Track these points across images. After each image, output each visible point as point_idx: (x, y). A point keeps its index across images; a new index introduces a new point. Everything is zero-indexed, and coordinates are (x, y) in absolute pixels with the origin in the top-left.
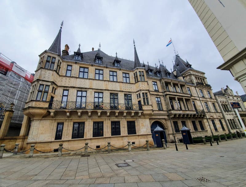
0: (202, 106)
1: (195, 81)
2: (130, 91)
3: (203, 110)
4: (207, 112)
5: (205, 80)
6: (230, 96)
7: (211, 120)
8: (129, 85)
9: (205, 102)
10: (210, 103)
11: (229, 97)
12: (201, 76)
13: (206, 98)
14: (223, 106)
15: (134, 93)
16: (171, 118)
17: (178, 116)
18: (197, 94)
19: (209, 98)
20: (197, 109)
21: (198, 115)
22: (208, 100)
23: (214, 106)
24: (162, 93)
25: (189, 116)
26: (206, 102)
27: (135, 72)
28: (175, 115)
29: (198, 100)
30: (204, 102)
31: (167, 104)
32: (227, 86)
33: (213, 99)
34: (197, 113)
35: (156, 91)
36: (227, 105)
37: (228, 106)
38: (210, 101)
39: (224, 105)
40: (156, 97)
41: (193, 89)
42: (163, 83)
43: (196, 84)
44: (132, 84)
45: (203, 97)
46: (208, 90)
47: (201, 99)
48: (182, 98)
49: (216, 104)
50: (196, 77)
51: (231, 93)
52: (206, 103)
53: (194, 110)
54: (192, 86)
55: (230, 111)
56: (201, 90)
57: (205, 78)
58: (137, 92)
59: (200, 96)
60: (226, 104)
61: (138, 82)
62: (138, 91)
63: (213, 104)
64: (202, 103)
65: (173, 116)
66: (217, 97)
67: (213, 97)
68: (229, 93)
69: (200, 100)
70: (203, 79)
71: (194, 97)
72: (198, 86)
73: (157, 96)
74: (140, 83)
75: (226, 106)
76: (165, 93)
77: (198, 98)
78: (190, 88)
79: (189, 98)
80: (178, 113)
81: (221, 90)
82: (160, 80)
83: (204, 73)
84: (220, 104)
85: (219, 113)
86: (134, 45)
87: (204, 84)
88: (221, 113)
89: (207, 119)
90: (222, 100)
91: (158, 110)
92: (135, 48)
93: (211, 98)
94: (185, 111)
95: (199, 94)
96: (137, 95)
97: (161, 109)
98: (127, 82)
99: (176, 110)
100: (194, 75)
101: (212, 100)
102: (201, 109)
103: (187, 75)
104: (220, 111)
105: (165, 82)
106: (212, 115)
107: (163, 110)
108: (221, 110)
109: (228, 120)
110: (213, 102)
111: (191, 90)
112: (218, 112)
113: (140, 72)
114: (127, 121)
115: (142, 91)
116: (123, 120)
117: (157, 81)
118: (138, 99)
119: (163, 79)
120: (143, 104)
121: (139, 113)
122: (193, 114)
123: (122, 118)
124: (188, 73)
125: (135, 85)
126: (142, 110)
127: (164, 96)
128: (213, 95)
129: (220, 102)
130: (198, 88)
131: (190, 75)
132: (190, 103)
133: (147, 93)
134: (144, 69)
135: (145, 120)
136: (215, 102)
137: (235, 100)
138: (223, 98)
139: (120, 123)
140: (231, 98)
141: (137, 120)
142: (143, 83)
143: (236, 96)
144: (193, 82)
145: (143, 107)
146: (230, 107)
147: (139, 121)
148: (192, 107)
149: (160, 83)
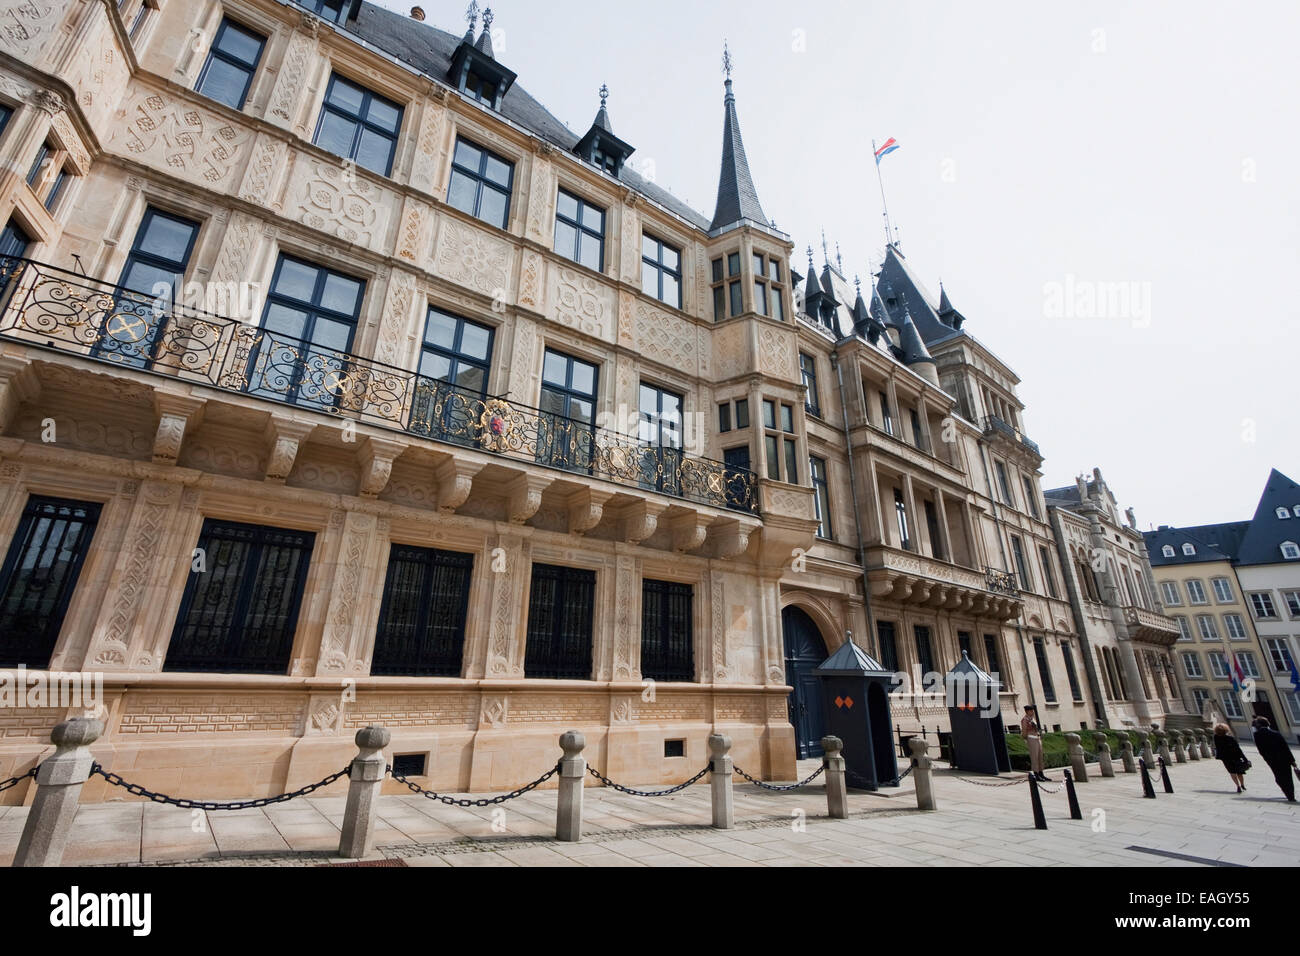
0: (1002, 552)
1: (980, 410)
2: (678, 366)
3: (1012, 575)
4: (1019, 592)
5: (1018, 414)
6: (1109, 525)
7: (1031, 638)
8: (678, 326)
9: (1013, 536)
10: (1030, 542)
11: (1102, 529)
12: (1003, 391)
13: (1018, 515)
14: (1080, 569)
15: (705, 392)
16: (874, 597)
17: (909, 590)
18: (987, 481)
19: (1030, 515)
21: (991, 603)
22: (1026, 525)
23: (1047, 565)
24: (842, 431)
25: (958, 601)
26: (1016, 533)
27: (723, 247)
28: (900, 580)
29: (987, 517)
30: (1009, 532)
31: (859, 510)
32: (1096, 472)
33: (1044, 526)
34: (990, 587)
38: (1034, 536)
39: (1084, 568)
41: (969, 448)
42: (849, 373)
43: (981, 427)
44: (698, 322)
45: (1008, 505)
46: (1026, 470)
47: (999, 512)
48: (934, 489)
49: (1055, 557)
50: (985, 389)
51: (1109, 508)
52: (1018, 539)
54: (968, 432)
55: (1107, 603)
56: (1001, 465)
57: (1017, 402)
58: (721, 384)
59: (995, 497)
61: (742, 314)
62: (736, 381)
63: (1043, 550)
64: (1003, 540)
65: (890, 585)
66: (1059, 516)
67: (1045, 520)
68: (1105, 508)
69: (995, 521)
70: (1012, 409)
71: (974, 493)
72: (989, 439)
74: (755, 324)
75: (1089, 572)
76: (857, 439)
77: (988, 507)
78: (959, 442)
80: (910, 570)
81: (1075, 483)
82: (834, 354)
83: (1014, 380)
84: (1070, 557)
85: (1060, 607)
86: (728, 83)
87: (1018, 437)
88: (1071, 605)
89: (1017, 629)
90: (1077, 537)
92: (729, 101)
93: (1035, 517)
96: (724, 407)
100: (977, 373)
101: (1040, 531)
104: (1064, 598)
105: (865, 370)
106: (1036, 611)
107: (832, 542)
108: (1072, 593)
109: (1097, 648)
110: (1042, 539)
111: (962, 454)
112: (1057, 600)
113: (758, 260)
114: (644, 580)
115: (765, 382)
116: (618, 568)
117: (818, 351)
118: (722, 431)
119: (855, 346)
120: (765, 474)
121: (738, 533)
122: (976, 593)
123: (614, 546)
124: (953, 354)
125: (717, 337)
126: (759, 513)
127: (850, 453)
128: (1042, 503)
129: (1071, 545)
130: (988, 447)
131: (962, 370)
132: (961, 526)
133: (794, 403)
134: (783, 244)
135: (758, 585)
136: (1049, 542)
137: (1122, 553)
138: (1081, 529)
139: (598, 583)
140: (1110, 535)
141: (712, 582)
142: (776, 338)
143: (1125, 531)
144: (972, 415)
145: (764, 491)
146: (1105, 582)
147: (722, 589)
148: (966, 552)
149: (834, 368)
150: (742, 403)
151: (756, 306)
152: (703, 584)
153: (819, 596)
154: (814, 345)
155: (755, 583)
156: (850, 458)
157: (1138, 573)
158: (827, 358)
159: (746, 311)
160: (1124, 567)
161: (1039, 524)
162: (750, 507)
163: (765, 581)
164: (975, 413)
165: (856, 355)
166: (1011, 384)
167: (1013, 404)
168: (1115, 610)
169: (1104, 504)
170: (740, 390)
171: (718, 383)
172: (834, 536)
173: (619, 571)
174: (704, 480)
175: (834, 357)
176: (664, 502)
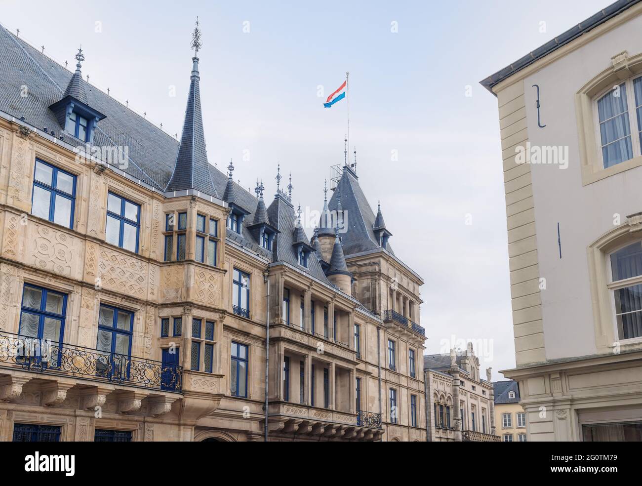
0: (380, 400)
1: (385, 303)
3: (380, 414)
4: (387, 424)
5: (416, 307)
6: (468, 379)
8: (133, 265)
9: (391, 389)
10: (404, 392)
11: (462, 382)
12: (407, 291)
13: (399, 375)
14: (438, 408)
15: (152, 310)
16: (272, 432)
17: (296, 427)
18: (379, 353)
19: (409, 375)
20: (363, 408)
21: (359, 432)
22: (404, 381)
23: (414, 405)
24: (264, 327)
25: (334, 431)
26: (394, 387)
27: (175, 206)
28: (290, 422)
29: (374, 377)
30: (389, 386)
31: (270, 378)
33: (419, 381)
34: (359, 422)
35: (238, 313)
36: (448, 408)
37: (452, 412)
38: (408, 388)
39: (441, 406)
40: (233, 342)
41: (369, 331)
42: (274, 286)
43: (383, 318)
44: (149, 260)
45: (392, 369)
46: (413, 345)
47: (383, 374)
48: (329, 364)
49: (421, 401)
50: (392, 289)
51: (472, 368)
52: (395, 391)
53: (354, 411)
54: (371, 322)
55: (452, 429)
56: (393, 342)
57: (418, 299)
58: (164, 306)
59: (383, 365)
60: (449, 403)
61: (182, 259)
62: (176, 304)
63: (414, 397)
64: (383, 391)
65: (282, 425)
66: (431, 375)
67: (420, 376)
68: (469, 369)
69: (379, 379)
70: (411, 303)
71: (366, 363)
72: (387, 325)
73: (241, 337)
74: (192, 268)
75: (445, 410)
76: (275, 333)
77: (374, 371)
78: (362, 328)
79: (350, 366)
80: (299, 415)
82: (267, 271)
83: (419, 282)
84: (433, 400)
85: (418, 431)
87: (410, 324)
88: (426, 430)
90: (441, 388)
91: (228, 394)
93: (413, 376)
94: (324, 414)
95: (382, 354)
96: (165, 320)
97: (242, 393)
98: (126, 246)
99: (296, 405)
101: (414, 385)
102: (375, 410)
103: (364, 269)
104: (423, 426)
105: (286, 283)
106: (398, 436)
107: (246, 399)
108: (428, 422)
110: (415, 390)
111: (362, 336)
112: (417, 428)
113: (201, 219)
114: (96, 430)
115: (195, 307)
116: (77, 424)
117: (254, 269)
118: (162, 336)
119: (281, 269)
120: (188, 366)
121: (165, 402)
122: (347, 427)
123: (75, 412)
124: (372, 264)
125: (165, 271)
126: (181, 391)
127: (268, 341)
128: (420, 366)
129: (435, 393)
130: (385, 331)
131: (377, 277)
132: (348, 385)
133: (216, 321)
134: (223, 209)
135: (179, 430)
136: (419, 392)
137: (474, 396)
138: (446, 383)
139: (62, 433)
140: (468, 385)
141: (146, 429)
142: (208, 277)
143: (481, 383)
144: (378, 308)
145: (186, 377)
146: (455, 416)
147: (153, 434)
148: (348, 401)
149: (265, 282)
150: (178, 319)
151: (195, 255)
152: (139, 431)
153: (230, 432)
154: (250, 265)
155: (178, 429)
156: (268, 345)
157: (483, 409)
158: (261, 275)
159: (187, 258)
160: (473, 406)
161: (416, 380)
162: (175, 387)
163: (184, 428)
164: (380, 307)
165: (282, 274)
166: (416, 286)
167: (414, 300)
168: (457, 433)
169: (468, 367)
170: (177, 311)
171: (162, 305)
172: (248, 394)
173: (78, 427)
174: (142, 372)
175: (266, 274)
176: (111, 387)
